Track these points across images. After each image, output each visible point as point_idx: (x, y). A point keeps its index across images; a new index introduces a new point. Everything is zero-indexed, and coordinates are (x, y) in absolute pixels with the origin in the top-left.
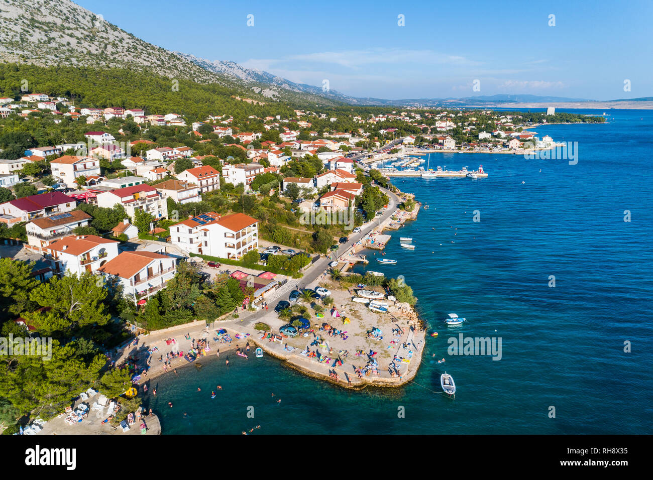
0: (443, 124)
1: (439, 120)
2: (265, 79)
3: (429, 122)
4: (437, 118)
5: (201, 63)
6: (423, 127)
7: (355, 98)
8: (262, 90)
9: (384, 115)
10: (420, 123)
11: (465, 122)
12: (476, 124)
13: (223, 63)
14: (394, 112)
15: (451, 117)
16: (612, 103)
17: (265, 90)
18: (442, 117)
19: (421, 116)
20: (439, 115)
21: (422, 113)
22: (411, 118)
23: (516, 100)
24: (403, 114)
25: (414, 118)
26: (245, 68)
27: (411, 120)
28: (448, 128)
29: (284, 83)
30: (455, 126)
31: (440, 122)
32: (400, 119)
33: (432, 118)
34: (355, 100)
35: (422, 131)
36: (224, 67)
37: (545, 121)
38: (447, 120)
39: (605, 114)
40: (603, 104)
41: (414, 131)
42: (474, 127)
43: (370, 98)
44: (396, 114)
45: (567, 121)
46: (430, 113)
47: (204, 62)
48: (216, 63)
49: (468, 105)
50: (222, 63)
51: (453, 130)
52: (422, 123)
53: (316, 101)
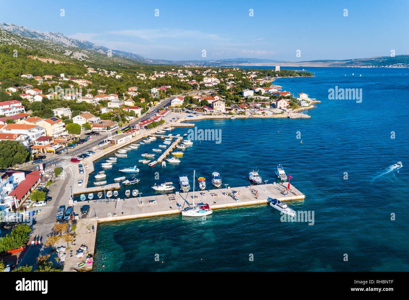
0: (209, 80)
1: (206, 76)
2: (86, 46)
3: (198, 78)
4: (204, 75)
5: (33, 33)
6: (193, 83)
7: (151, 60)
8: (73, 53)
9: (165, 72)
10: (191, 79)
11: (226, 78)
12: (235, 80)
13: (53, 34)
14: (173, 70)
15: (214, 73)
16: (300, 63)
17: (75, 53)
18: (207, 74)
19: (193, 72)
20: (205, 72)
21: (193, 70)
22: (184, 74)
23: (248, 61)
24: (179, 71)
25: (187, 74)
26: (69, 37)
27: (184, 76)
28: (214, 84)
29: (100, 49)
30: (219, 82)
31: (206, 78)
32: (176, 75)
33: (201, 74)
34: (151, 61)
35: (192, 88)
36: (53, 36)
37: (277, 75)
38: (212, 76)
39: (304, 70)
40: (296, 63)
41: (185, 88)
42: (233, 82)
43: (162, 60)
44: (174, 71)
45: (291, 75)
46: (199, 70)
47: (35, 33)
48: (46, 33)
49: (222, 64)
50: (51, 34)
51: (218, 86)
52: (193, 79)
53: (120, 61)
